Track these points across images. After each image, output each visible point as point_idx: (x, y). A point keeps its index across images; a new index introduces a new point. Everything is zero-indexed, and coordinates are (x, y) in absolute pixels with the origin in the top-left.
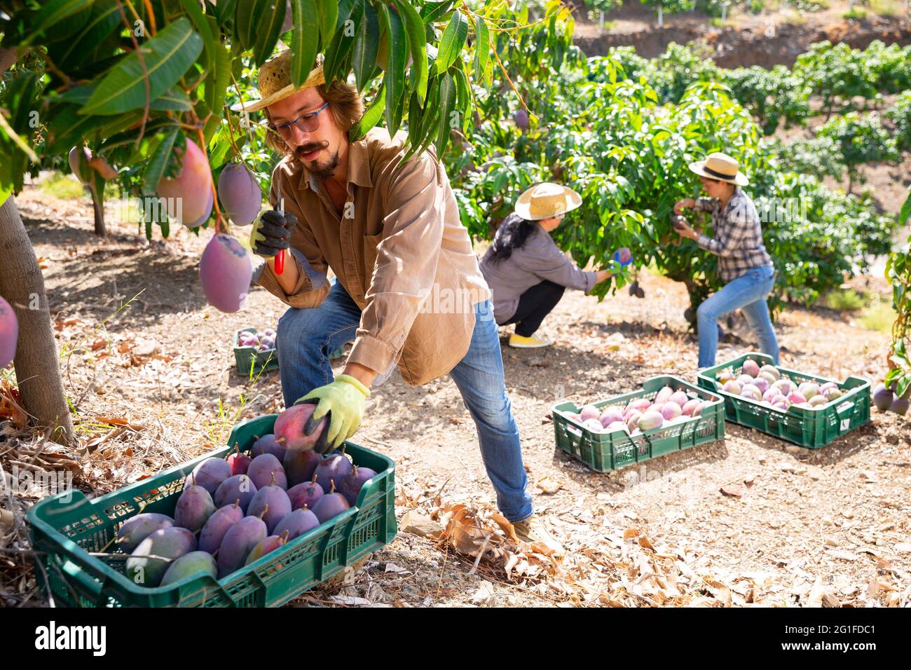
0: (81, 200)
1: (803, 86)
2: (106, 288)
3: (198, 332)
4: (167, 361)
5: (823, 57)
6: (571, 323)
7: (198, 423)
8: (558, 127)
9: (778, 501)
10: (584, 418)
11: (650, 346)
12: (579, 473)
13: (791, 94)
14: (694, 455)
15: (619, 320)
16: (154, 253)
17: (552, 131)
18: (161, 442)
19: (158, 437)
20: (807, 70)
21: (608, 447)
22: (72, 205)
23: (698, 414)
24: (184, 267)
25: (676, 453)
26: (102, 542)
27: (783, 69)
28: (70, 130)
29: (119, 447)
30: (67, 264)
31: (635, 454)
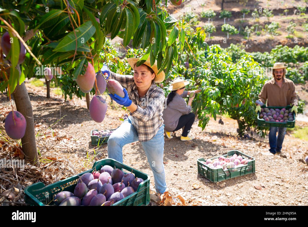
0: (43, 87)
1: (273, 59)
2: (50, 115)
3: (79, 130)
4: (69, 140)
5: (280, 50)
6: (200, 132)
7: (79, 160)
8: (199, 67)
9: (275, 195)
10: (207, 163)
11: (226, 140)
12: (206, 182)
13: (269, 61)
14: (245, 178)
15: (215, 132)
16: (66, 104)
17: (197, 69)
18: (68, 167)
19: (67, 165)
20: (275, 54)
21: (216, 174)
22: (40, 88)
23: (246, 164)
24: (75, 109)
25: (239, 177)
26: (49, 201)
27: (267, 53)
28: (50, 57)
29: (54, 168)
30: (38, 107)
31: (225, 177)
